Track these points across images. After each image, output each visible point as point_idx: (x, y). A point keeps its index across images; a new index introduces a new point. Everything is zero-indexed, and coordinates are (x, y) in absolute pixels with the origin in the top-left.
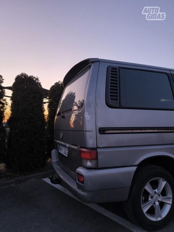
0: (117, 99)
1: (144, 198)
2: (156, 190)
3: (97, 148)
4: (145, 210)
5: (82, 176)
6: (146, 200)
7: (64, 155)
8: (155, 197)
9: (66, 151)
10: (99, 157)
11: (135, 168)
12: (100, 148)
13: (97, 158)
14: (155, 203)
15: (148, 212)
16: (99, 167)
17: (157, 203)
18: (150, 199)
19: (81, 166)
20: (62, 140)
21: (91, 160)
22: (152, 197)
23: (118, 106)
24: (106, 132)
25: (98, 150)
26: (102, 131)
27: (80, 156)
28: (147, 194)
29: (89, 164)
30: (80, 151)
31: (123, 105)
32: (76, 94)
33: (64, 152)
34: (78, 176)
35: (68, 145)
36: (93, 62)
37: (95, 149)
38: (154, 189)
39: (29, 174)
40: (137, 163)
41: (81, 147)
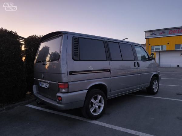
0: (78, 56)
1: (91, 105)
2: (96, 101)
3: (68, 82)
4: (92, 111)
5: (60, 97)
6: (92, 106)
7: (46, 87)
8: (96, 104)
9: (47, 85)
10: (69, 87)
11: (87, 91)
12: (70, 82)
13: (68, 87)
14: (96, 107)
15: (93, 112)
16: (70, 91)
17: (97, 107)
18: (94, 105)
19: (59, 92)
20: (43, 79)
21: (64, 88)
22: (95, 105)
23: (79, 60)
24: (73, 74)
25: (69, 83)
26: (71, 73)
27: (58, 87)
28: (92, 103)
29: (64, 90)
30: (58, 84)
31: (81, 59)
32: (50, 48)
33: (45, 85)
34: (58, 97)
35: (48, 82)
36: (64, 34)
37: (67, 83)
38: (95, 100)
39: (14, 103)
40: (88, 88)
41: (59, 82)
